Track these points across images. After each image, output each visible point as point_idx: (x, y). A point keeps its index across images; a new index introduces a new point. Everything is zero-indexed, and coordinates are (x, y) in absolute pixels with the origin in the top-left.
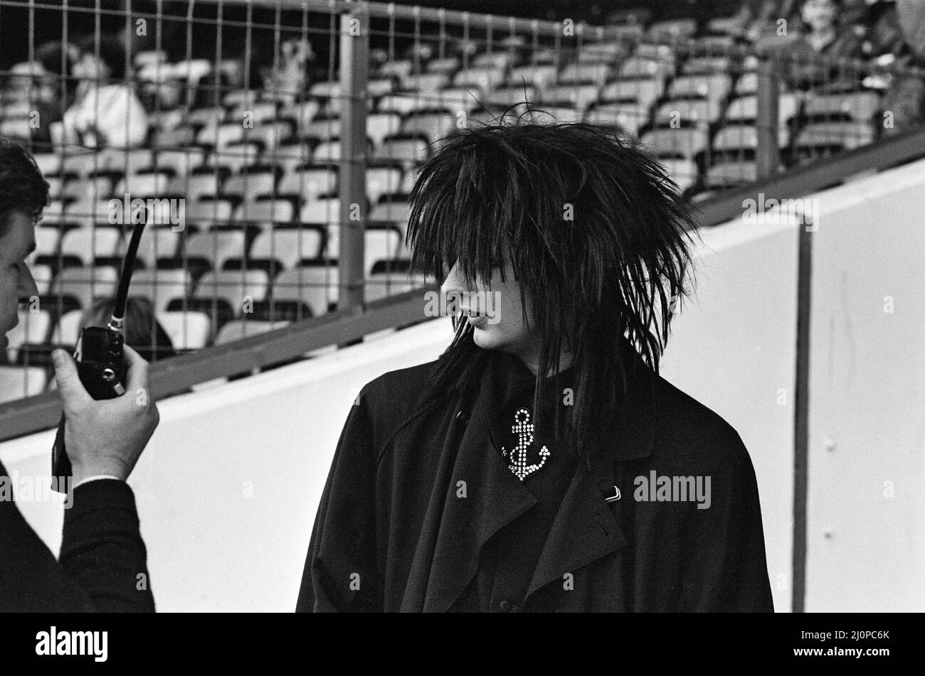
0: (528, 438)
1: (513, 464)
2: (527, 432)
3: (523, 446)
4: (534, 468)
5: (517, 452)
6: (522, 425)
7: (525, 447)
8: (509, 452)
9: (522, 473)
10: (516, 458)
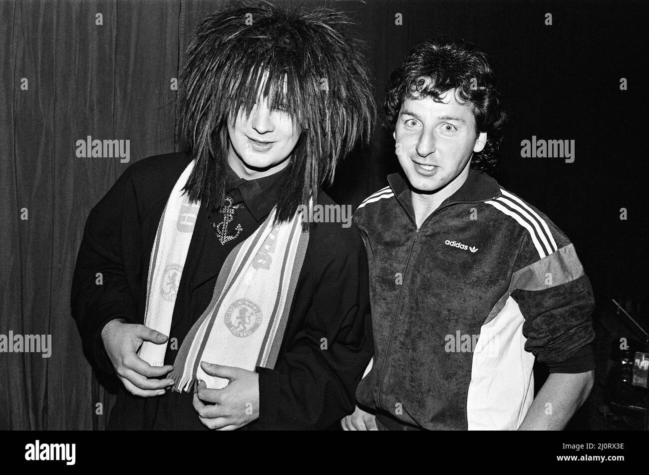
0: (230, 218)
1: (218, 233)
2: (229, 214)
3: (226, 222)
4: (231, 238)
5: (221, 226)
6: (227, 208)
7: (227, 223)
8: (216, 225)
9: (223, 240)
10: (221, 229)
